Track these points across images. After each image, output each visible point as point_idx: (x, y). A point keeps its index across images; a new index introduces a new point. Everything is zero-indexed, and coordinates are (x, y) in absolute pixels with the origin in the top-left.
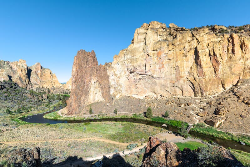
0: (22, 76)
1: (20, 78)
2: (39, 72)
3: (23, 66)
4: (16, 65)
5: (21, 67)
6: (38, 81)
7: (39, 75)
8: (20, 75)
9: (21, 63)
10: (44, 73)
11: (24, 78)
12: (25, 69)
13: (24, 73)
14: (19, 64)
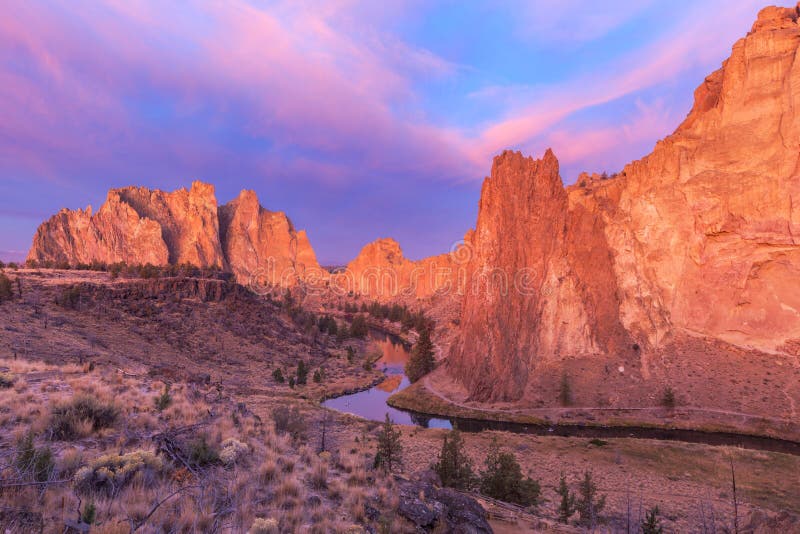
0: (206, 242)
1: (200, 249)
2: (253, 225)
3: (207, 205)
4: (182, 203)
5: (201, 211)
6: (250, 260)
7: (254, 239)
8: (200, 240)
9: (201, 196)
10: (267, 230)
11: (210, 250)
12: (212, 218)
13: (210, 231)
14: (191, 200)
